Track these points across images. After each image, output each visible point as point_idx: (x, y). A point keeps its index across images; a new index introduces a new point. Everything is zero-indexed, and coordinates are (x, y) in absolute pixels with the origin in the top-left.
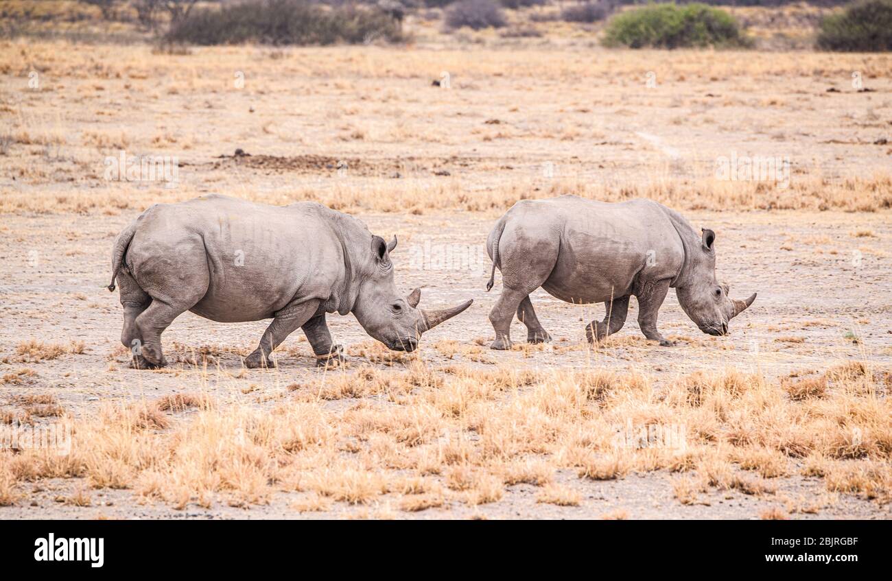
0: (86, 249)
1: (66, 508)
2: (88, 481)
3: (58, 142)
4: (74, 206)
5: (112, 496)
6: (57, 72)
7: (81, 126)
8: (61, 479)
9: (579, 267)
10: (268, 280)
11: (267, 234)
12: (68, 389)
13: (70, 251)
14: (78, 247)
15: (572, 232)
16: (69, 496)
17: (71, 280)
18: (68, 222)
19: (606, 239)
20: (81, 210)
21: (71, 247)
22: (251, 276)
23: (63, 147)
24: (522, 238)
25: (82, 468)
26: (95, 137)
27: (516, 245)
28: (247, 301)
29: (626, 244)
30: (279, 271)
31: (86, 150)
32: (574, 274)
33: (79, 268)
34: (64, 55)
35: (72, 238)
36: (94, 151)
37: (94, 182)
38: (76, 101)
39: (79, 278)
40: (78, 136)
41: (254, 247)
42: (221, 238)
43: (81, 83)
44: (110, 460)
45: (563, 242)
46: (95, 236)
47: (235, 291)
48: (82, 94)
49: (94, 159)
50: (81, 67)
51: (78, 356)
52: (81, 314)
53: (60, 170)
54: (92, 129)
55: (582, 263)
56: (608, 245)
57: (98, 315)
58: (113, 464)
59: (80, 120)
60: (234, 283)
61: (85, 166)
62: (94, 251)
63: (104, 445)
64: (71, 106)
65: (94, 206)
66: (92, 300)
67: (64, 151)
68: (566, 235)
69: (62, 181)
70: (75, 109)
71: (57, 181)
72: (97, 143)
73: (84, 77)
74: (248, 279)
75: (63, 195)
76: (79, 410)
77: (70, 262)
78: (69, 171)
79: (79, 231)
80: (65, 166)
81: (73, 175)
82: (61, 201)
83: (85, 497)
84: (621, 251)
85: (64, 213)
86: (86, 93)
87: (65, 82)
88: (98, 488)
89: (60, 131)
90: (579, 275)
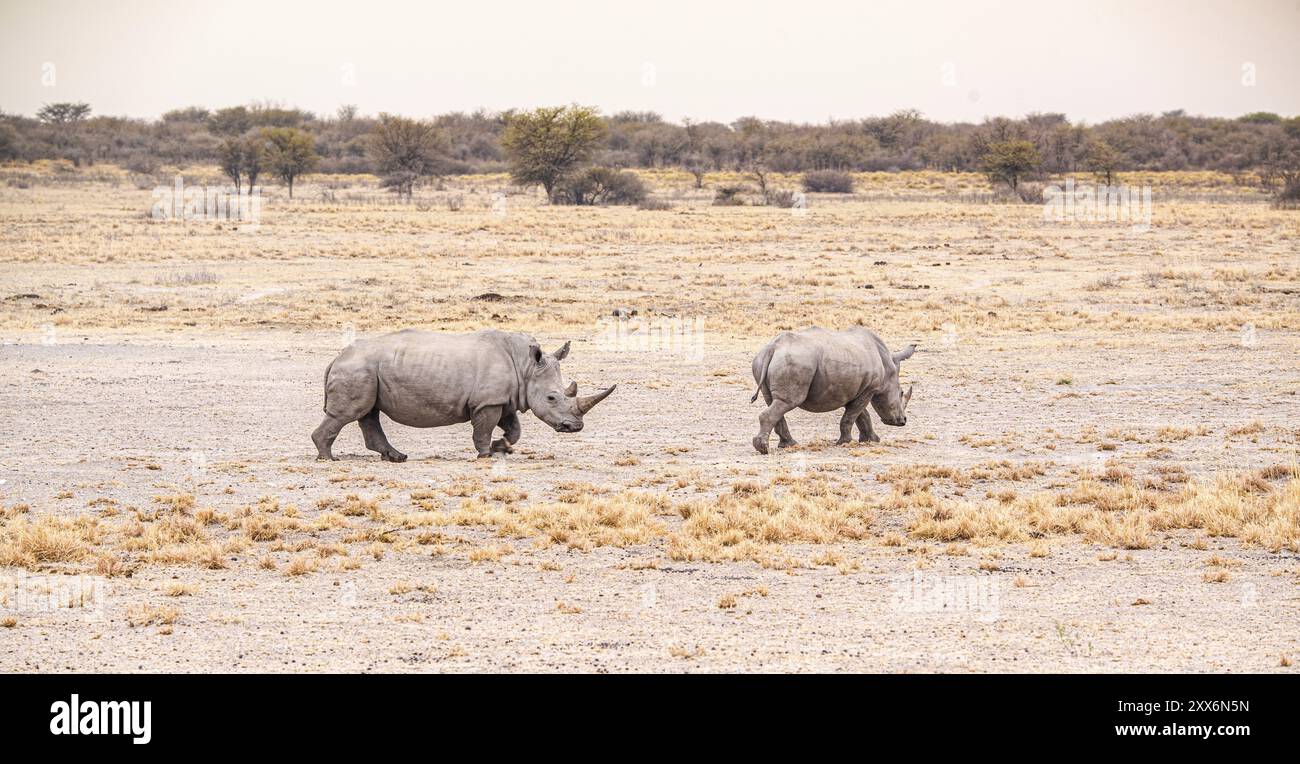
0: (1212, 357)
1: (1188, 551)
2: (1205, 531)
3: (1195, 277)
4: (1205, 325)
5: (1224, 542)
6: (1197, 225)
7: (1212, 265)
8: (1186, 530)
9: (831, 387)
10: (437, 395)
11: (436, 359)
12: (1194, 462)
13: (1200, 358)
14: (1206, 355)
15: (828, 361)
16: (1191, 542)
17: (1199, 381)
18: (1199, 337)
19: (849, 363)
20: (1210, 327)
21: (1201, 356)
22: (421, 393)
23: (1198, 281)
24: (791, 364)
25: (1201, 521)
26: (1223, 273)
27: (786, 368)
28: (423, 412)
29: (861, 366)
30: (447, 387)
31: (1215, 283)
32: (825, 393)
33: (1206, 371)
34: (1203, 212)
35: (1203, 348)
36: (1222, 283)
37: (1221, 306)
38: (1210, 246)
39: (1206, 379)
40: (1211, 271)
41: (422, 370)
42: (394, 364)
43: (1215, 232)
44: (1222, 515)
45: (820, 368)
46: (1220, 347)
47: (410, 405)
48: (1215, 241)
49: (1221, 289)
50: (1214, 221)
51: (1201, 438)
52: (1206, 406)
53: (1196, 298)
54: (1221, 266)
55: (833, 384)
56: (851, 368)
57: (1219, 406)
58: (1225, 518)
59: (1212, 260)
60: (407, 399)
61: (1214, 295)
62: (1218, 358)
63: (1217, 503)
64: (1205, 250)
65: (1220, 324)
66: (1215, 395)
67: (1199, 284)
68: (823, 363)
69: (1197, 306)
70: (1207, 252)
71: (1193, 306)
72: (1224, 277)
73: (1218, 228)
74: (418, 395)
75: (1196, 316)
76: (1201, 478)
77: (1200, 367)
78: (1202, 298)
79: (1207, 344)
80: (1199, 295)
81: (1205, 301)
82: (1195, 321)
83: (1203, 543)
84: (858, 372)
85: (1196, 330)
86: (1218, 240)
87: (1203, 232)
88: (1213, 536)
89: (1197, 269)
90: (830, 393)
